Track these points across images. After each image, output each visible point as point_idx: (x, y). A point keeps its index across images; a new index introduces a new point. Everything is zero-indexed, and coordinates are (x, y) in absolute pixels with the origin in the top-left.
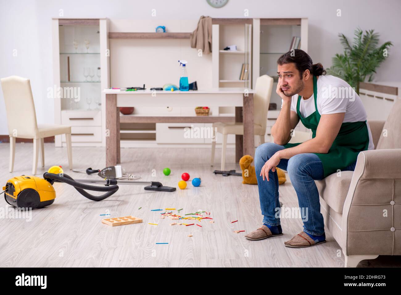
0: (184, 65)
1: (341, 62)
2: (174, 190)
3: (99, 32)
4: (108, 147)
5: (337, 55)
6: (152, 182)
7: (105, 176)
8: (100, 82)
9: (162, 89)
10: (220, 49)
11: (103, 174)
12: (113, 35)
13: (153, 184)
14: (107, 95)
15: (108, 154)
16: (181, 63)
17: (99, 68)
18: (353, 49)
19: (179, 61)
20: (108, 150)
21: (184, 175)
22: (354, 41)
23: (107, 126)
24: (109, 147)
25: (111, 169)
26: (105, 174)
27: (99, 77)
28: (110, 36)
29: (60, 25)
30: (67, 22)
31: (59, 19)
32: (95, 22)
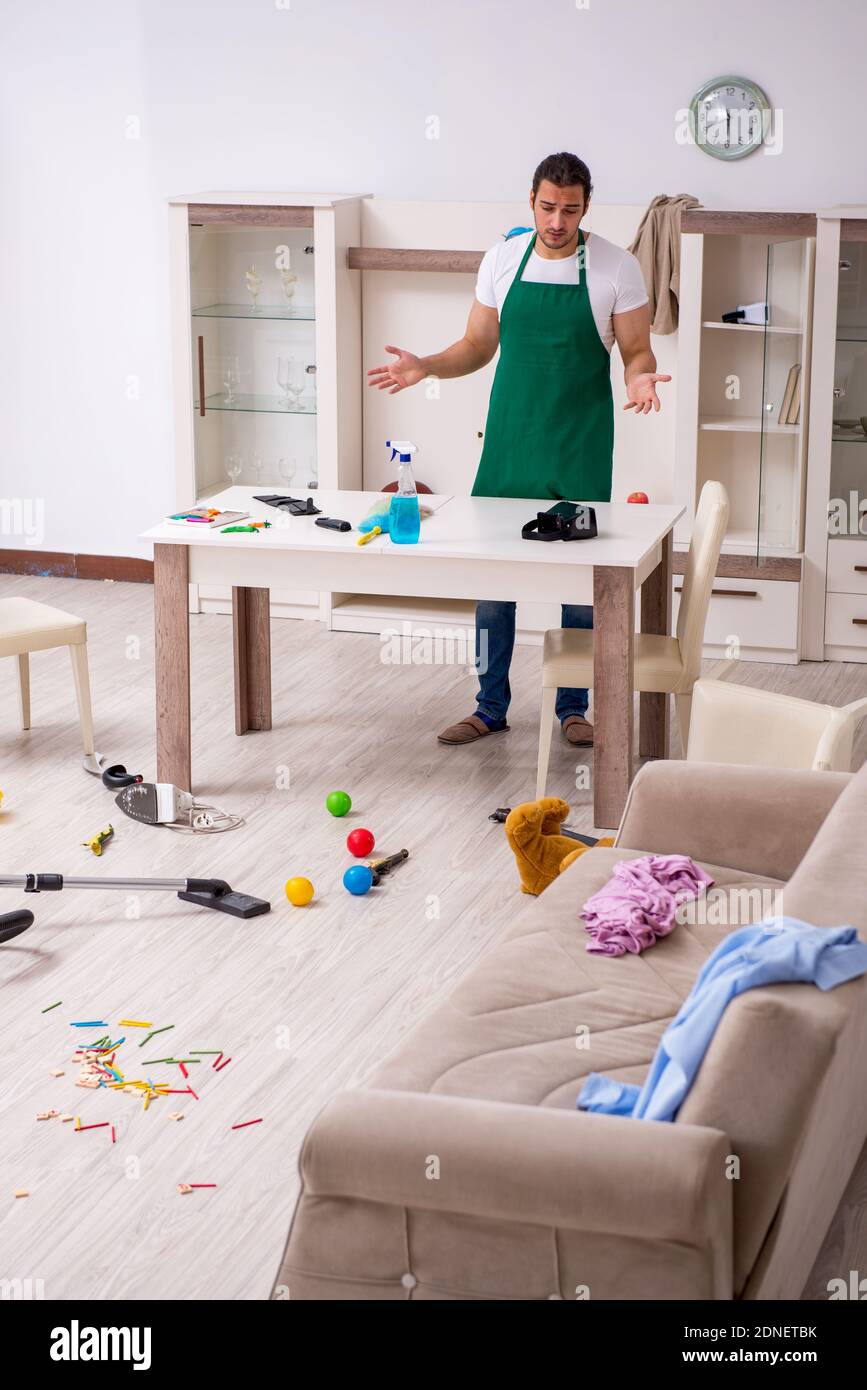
0: (406, 458)
2: (262, 909)
3: (309, 250)
4: (163, 710)
6: (188, 880)
7: (131, 809)
8: (314, 413)
9: (346, 527)
10: (705, 318)
11: (127, 803)
12: (365, 259)
13: (194, 885)
14: (155, 545)
15: (163, 729)
16: (395, 452)
17: (311, 369)
19: (388, 444)
20: (164, 720)
21: (355, 836)
23: (160, 643)
24: (166, 709)
25: (145, 791)
26: (131, 801)
27: (315, 391)
28: (355, 260)
29: (194, 224)
30: (214, 213)
31: (190, 206)
32: (301, 216)
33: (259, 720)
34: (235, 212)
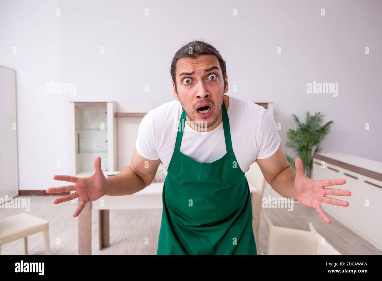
1: (293, 135)
3: (106, 113)
5: (290, 130)
8: (107, 152)
12: (120, 115)
17: (107, 141)
18: (303, 126)
22: (303, 120)
27: (107, 147)
28: (117, 115)
29: (76, 107)
30: (81, 104)
31: (75, 103)
32: (104, 105)
33: (106, 244)
34: (87, 104)
